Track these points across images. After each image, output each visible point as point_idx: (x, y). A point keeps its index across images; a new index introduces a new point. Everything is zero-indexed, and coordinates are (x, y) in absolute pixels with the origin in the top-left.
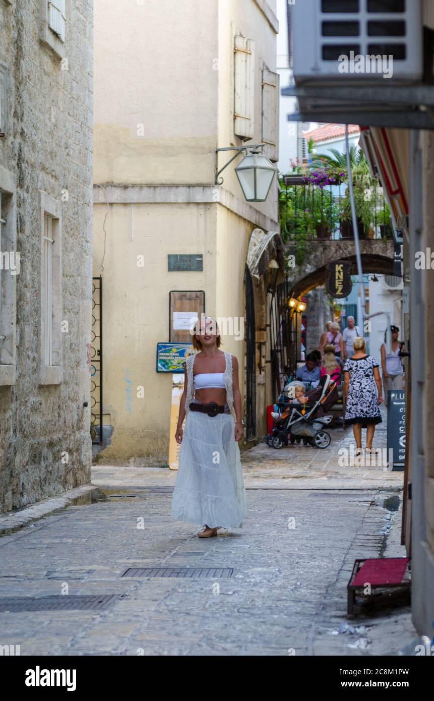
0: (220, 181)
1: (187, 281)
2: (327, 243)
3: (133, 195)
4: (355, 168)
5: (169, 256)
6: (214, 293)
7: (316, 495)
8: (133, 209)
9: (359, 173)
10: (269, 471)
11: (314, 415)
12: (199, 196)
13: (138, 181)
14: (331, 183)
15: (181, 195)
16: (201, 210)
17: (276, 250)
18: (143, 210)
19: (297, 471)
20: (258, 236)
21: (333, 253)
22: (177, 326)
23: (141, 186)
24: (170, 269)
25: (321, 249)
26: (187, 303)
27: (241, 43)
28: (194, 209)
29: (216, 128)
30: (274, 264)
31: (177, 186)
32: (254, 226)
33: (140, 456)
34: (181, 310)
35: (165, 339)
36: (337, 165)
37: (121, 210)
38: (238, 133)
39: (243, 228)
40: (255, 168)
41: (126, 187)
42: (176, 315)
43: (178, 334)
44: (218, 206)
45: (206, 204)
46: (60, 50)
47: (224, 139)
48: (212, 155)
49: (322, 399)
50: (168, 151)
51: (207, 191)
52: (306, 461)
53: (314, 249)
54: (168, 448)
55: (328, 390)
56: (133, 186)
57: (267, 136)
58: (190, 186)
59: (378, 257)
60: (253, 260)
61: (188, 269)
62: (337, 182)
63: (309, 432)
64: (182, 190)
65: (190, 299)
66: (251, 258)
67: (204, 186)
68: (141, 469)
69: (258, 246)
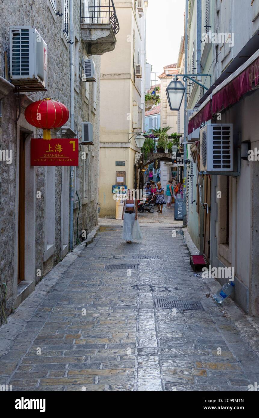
0: (130, 142)
1: (121, 169)
2: (153, 154)
3: (106, 145)
4: (162, 133)
5: (116, 162)
6: (128, 172)
7: (160, 229)
8: (107, 149)
9: (163, 135)
10: (143, 220)
11: (149, 204)
12: (124, 146)
13: (108, 141)
14: (155, 138)
15: (119, 145)
16: (125, 149)
17: (142, 158)
18: (109, 149)
19: (150, 220)
20: (137, 154)
21: (155, 157)
22: (118, 181)
23: (108, 143)
24: (116, 165)
25: (152, 156)
26: (120, 174)
27: (135, 103)
28: (123, 149)
29: (129, 127)
30: (141, 162)
31: (118, 143)
32: (136, 151)
33: (107, 216)
34: (119, 176)
35: (115, 184)
36: (157, 132)
37: (103, 149)
38: (134, 128)
39: (134, 152)
40: (140, 139)
41: (104, 143)
42: (117, 177)
43: (118, 183)
44: (129, 148)
45: (126, 148)
46: (95, 112)
47: (131, 130)
48: (128, 135)
49: (152, 199)
50: (116, 133)
51: (127, 144)
52: (152, 217)
53: (150, 156)
54: (115, 213)
55: (154, 196)
56: (107, 143)
57: (139, 126)
58: (122, 143)
59: (167, 158)
60: (136, 161)
61: (121, 165)
62: (156, 137)
63: (148, 208)
64: (120, 144)
65: (122, 173)
66: (135, 161)
67: (126, 143)
68: (108, 219)
69: (137, 158)
